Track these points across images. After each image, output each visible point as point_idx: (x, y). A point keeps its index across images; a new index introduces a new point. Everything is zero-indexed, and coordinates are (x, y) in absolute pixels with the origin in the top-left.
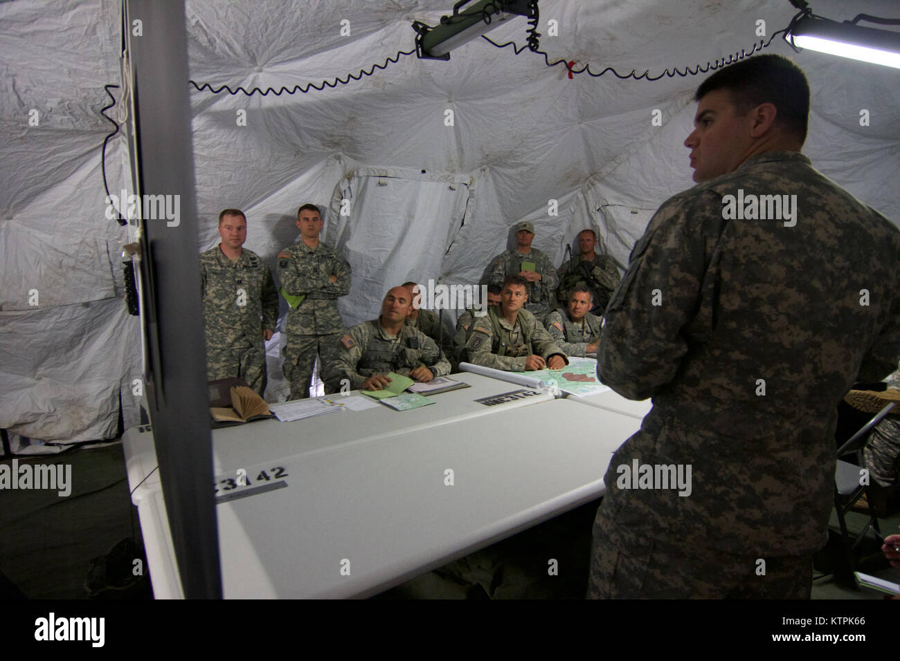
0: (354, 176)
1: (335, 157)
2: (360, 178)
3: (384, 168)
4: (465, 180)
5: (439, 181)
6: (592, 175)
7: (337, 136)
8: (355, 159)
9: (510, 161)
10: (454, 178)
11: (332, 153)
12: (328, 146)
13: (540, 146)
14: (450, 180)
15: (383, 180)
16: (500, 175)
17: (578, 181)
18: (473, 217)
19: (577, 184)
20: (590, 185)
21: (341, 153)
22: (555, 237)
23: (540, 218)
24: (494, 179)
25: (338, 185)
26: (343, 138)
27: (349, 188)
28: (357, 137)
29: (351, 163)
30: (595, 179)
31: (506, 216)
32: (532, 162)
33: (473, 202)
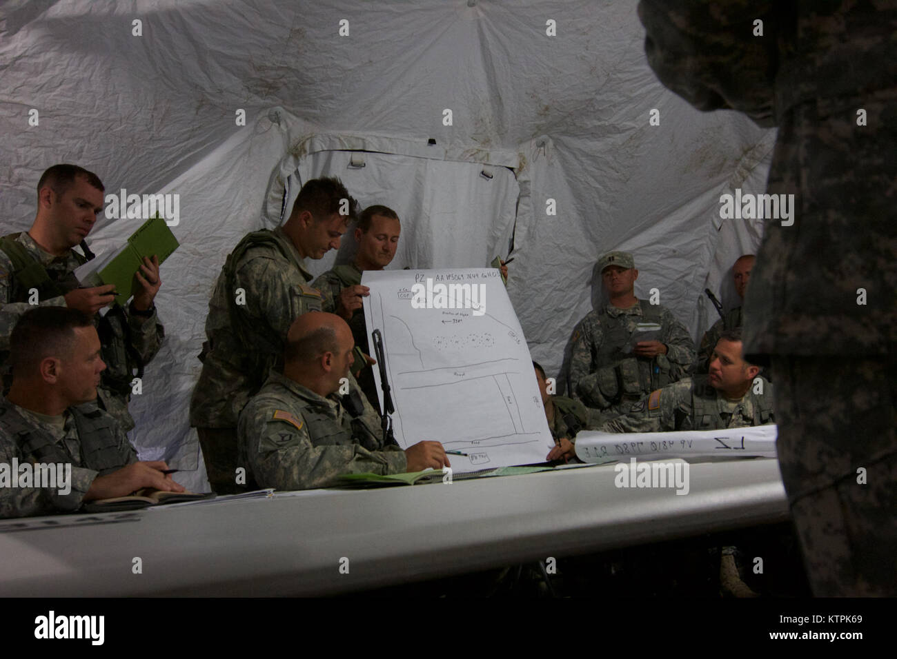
0: (305, 151)
1: (270, 117)
2: (315, 154)
3: (360, 134)
4: (509, 160)
5: (461, 159)
6: (745, 152)
7: (272, 69)
8: (306, 119)
9: (591, 123)
10: (488, 154)
11: (264, 108)
12: (257, 93)
13: (643, 90)
14: (483, 158)
15: (357, 157)
16: (574, 155)
17: (722, 165)
18: (530, 236)
19: (719, 173)
20: (745, 171)
21: (280, 109)
22: (689, 278)
23: (658, 242)
24: (564, 161)
25: (276, 170)
26: (281, 73)
27: (297, 173)
28: (307, 69)
29: (299, 128)
30: (753, 158)
31: (592, 239)
32: (630, 124)
33: (527, 205)
